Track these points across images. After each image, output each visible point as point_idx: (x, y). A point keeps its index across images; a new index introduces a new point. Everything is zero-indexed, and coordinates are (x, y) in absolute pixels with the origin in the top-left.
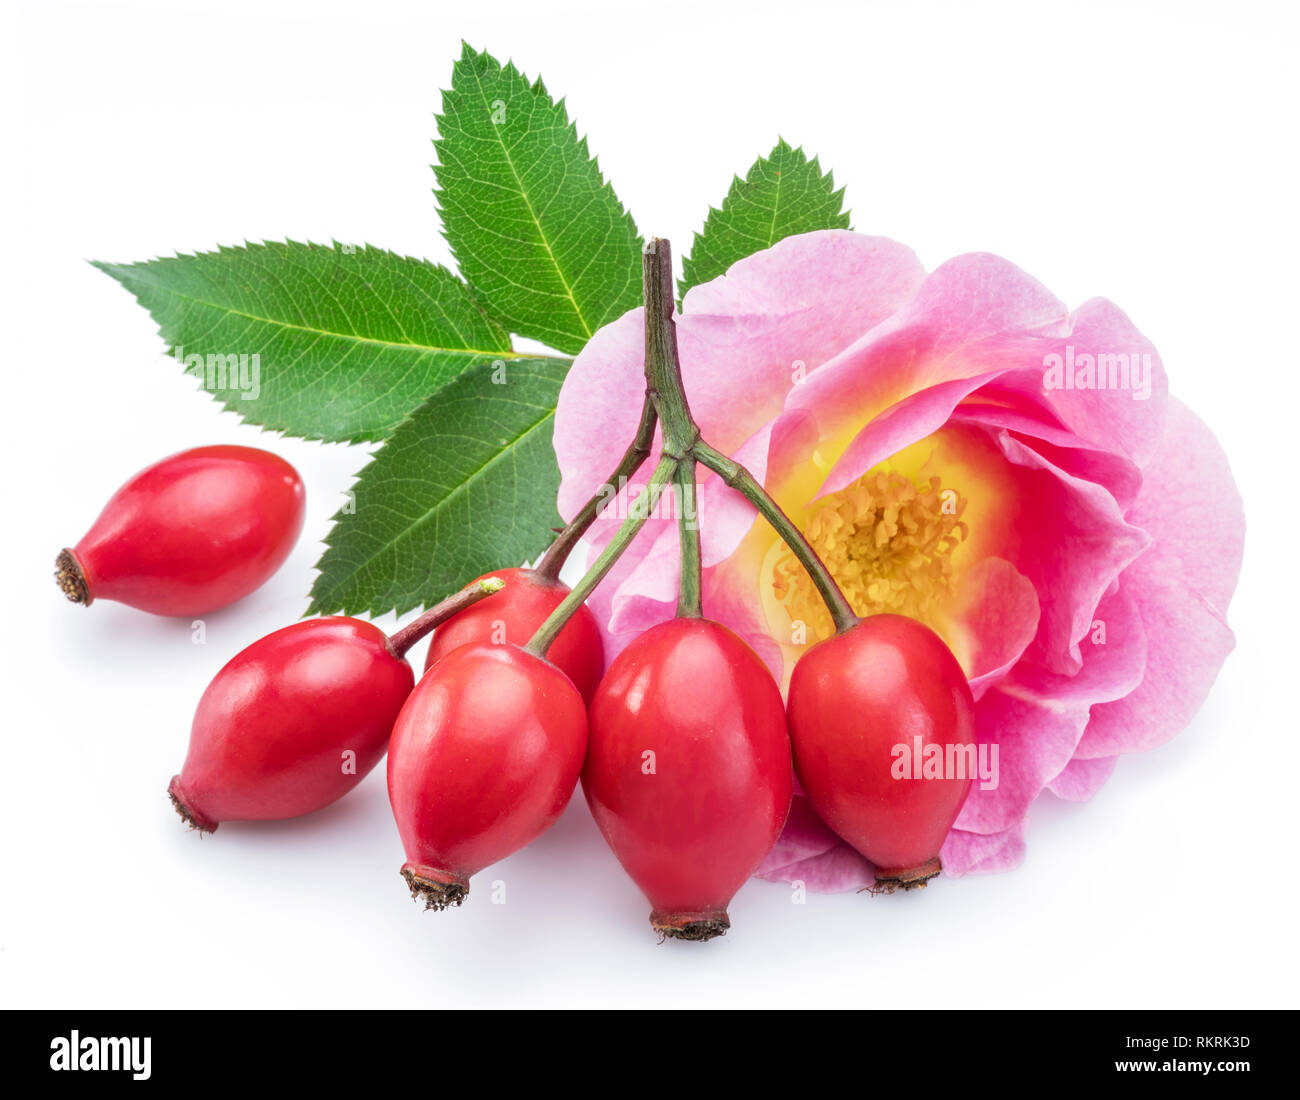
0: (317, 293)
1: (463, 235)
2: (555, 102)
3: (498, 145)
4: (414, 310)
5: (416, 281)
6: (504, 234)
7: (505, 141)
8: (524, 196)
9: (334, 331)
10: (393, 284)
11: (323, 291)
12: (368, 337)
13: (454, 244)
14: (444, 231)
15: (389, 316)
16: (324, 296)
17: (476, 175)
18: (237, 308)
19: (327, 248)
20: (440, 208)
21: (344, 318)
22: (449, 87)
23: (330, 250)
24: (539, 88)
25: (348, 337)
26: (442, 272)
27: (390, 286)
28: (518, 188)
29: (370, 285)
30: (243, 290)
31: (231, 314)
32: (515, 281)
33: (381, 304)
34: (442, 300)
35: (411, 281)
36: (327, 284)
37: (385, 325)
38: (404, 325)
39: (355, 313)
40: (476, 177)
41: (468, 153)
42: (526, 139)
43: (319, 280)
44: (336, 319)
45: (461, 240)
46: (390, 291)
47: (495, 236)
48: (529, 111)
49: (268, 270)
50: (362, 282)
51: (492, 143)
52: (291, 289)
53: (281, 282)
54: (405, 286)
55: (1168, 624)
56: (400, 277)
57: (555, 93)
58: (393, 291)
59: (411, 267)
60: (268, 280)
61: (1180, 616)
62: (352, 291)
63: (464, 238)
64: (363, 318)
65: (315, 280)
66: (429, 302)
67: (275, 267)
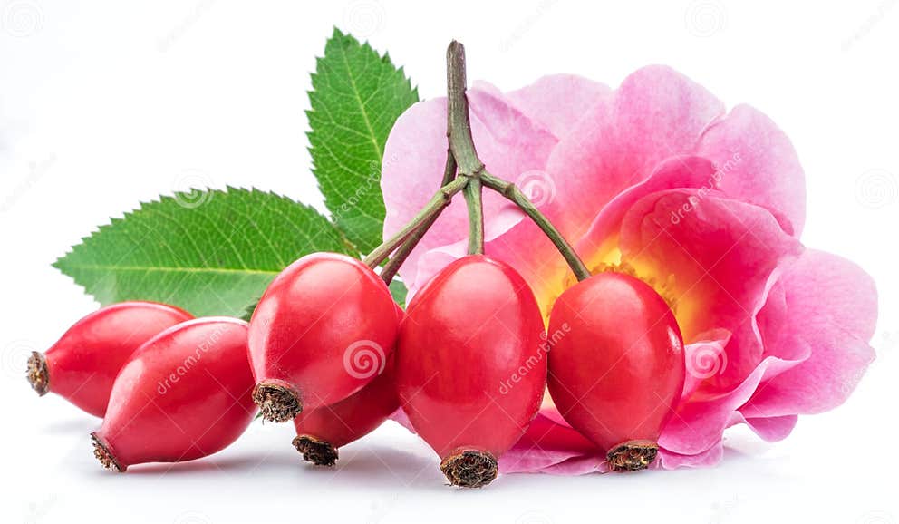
0: (214, 237)
1: (328, 172)
2: (397, 68)
3: (356, 100)
4: (290, 244)
5: (292, 218)
6: (359, 172)
7: (361, 97)
8: (374, 141)
9: (228, 268)
10: (273, 221)
11: (219, 235)
12: (254, 269)
13: (321, 180)
14: (314, 168)
15: (271, 250)
16: (219, 239)
17: (339, 122)
18: (155, 265)
19: (222, 192)
20: (311, 147)
21: (235, 255)
22: (322, 55)
23: (225, 194)
24: (386, 59)
25: (239, 271)
26: (311, 211)
27: (270, 223)
28: (369, 134)
29: (256, 225)
30: (158, 245)
31: (151, 273)
32: (367, 213)
33: (264, 241)
34: (312, 234)
35: (288, 218)
36: (221, 227)
37: (268, 259)
38: (283, 257)
39: (244, 251)
40: (338, 123)
41: (333, 103)
42: (376, 95)
43: (215, 225)
44: (230, 258)
45: (327, 176)
46: (271, 229)
47: (352, 175)
48: (379, 75)
49: (177, 221)
50: (249, 222)
51: (351, 99)
52: (194, 237)
53: (187, 231)
54: (283, 222)
55: (826, 349)
56: (278, 215)
57: (396, 62)
58: (274, 228)
59: (287, 205)
60: (177, 232)
61: (835, 343)
62: (242, 231)
63: (329, 175)
64: (251, 253)
65: (212, 225)
66: (301, 236)
67: (182, 217)
